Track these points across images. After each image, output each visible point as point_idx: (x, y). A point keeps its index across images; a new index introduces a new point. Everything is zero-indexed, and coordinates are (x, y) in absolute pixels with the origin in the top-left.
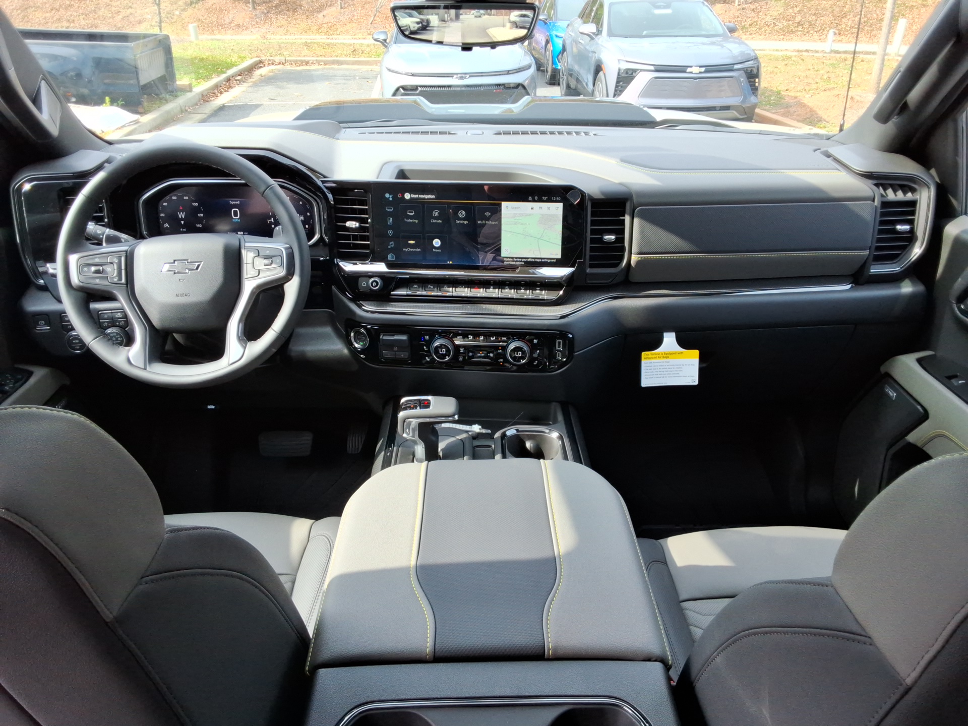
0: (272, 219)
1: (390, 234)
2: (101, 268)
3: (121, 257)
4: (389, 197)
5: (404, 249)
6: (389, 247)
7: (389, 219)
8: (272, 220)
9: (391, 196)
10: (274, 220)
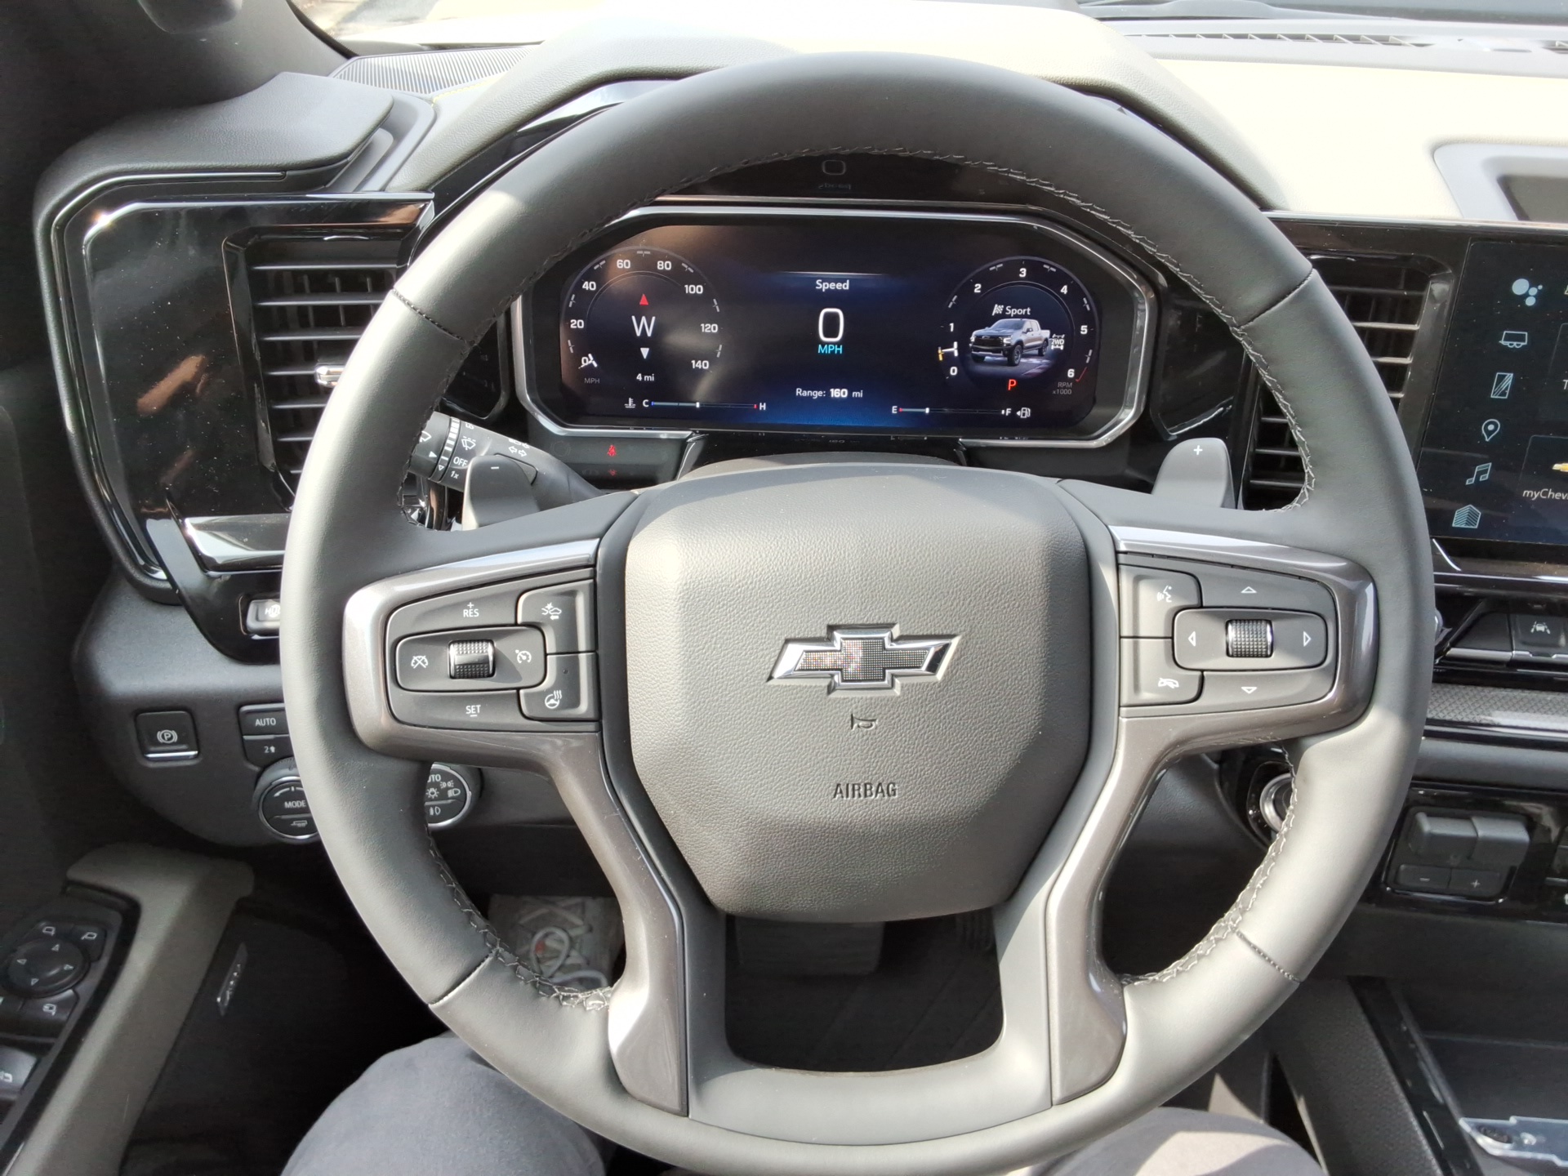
0: (955, 344)
1: (1489, 433)
2: (488, 650)
3: (572, 594)
4: (1526, 295)
5: (1527, 493)
6: (1470, 482)
7: (1501, 378)
8: (954, 350)
9: (1534, 291)
10: (959, 349)
